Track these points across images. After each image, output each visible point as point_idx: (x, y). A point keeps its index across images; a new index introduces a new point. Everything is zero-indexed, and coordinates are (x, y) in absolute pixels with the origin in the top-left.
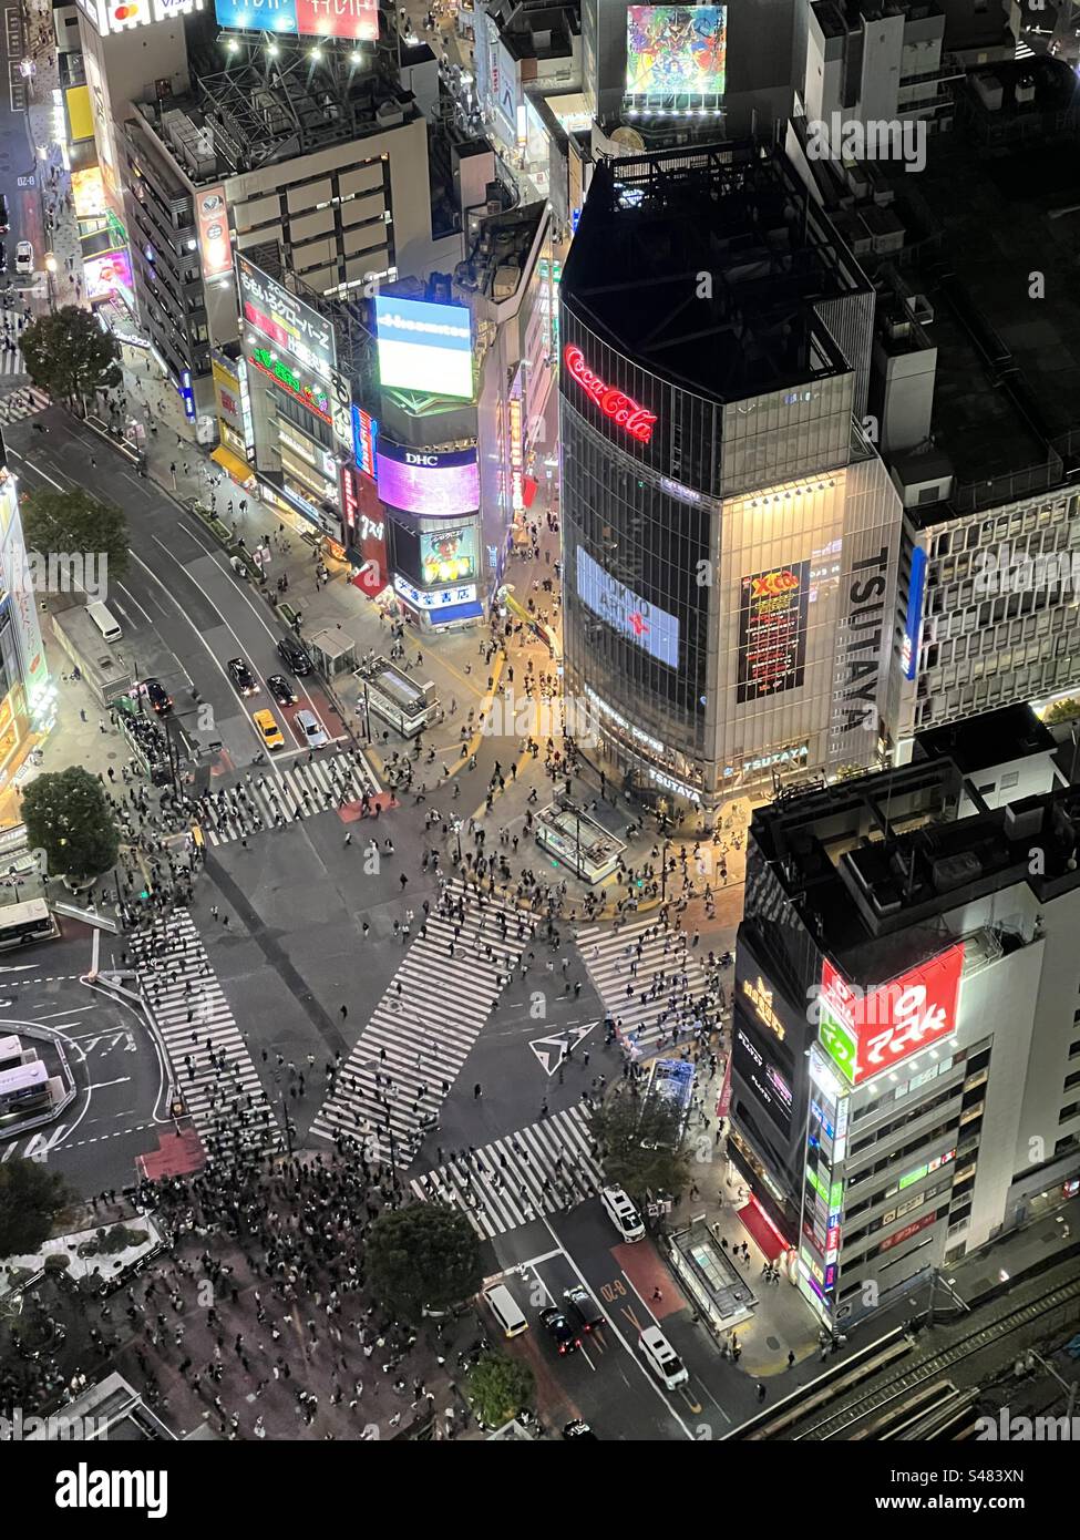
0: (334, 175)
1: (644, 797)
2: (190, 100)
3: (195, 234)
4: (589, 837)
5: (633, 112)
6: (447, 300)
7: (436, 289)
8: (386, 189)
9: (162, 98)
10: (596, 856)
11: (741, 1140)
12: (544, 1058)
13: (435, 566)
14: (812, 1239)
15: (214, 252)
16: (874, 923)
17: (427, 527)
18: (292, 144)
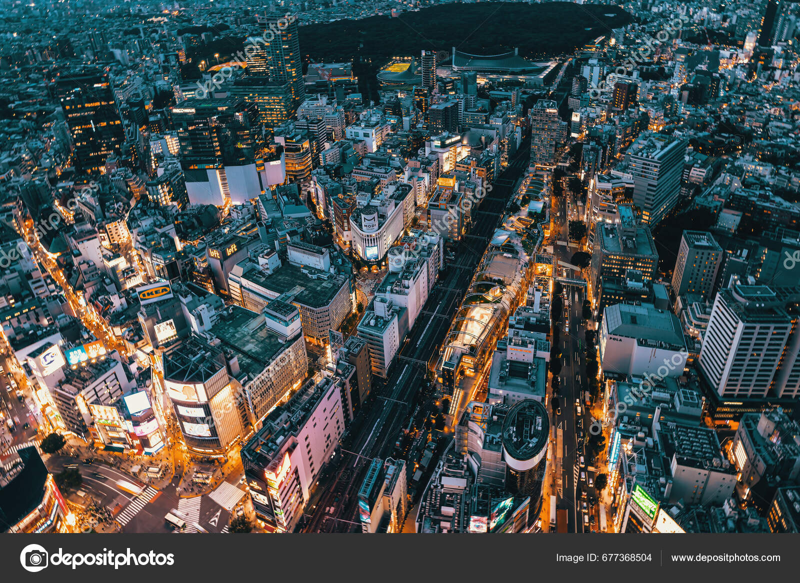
0: (105, 381)
1: (212, 462)
2: (68, 381)
3: (77, 405)
4: (205, 476)
5: (161, 343)
6: (137, 392)
7: (134, 391)
8: (116, 378)
9: (61, 384)
10: (207, 478)
11: (259, 514)
12: (213, 524)
13: (152, 442)
14: (280, 524)
15: (82, 407)
16: (271, 458)
17: (149, 436)
18: (94, 379)
